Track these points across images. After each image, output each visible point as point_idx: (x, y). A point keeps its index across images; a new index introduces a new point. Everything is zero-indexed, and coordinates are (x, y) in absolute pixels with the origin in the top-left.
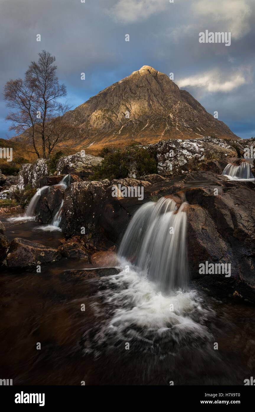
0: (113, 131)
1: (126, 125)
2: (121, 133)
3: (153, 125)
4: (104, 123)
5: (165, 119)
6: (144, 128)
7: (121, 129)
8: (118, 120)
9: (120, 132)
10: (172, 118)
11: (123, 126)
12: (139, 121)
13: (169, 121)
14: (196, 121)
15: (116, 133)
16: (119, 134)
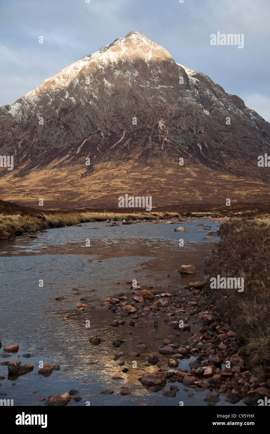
0: (69, 148)
1: (90, 138)
2: (81, 152)
3: (130, 139)
4: (58, 134)
5: (150, 130)
6: (115, 145)
7: (81, 146)
8: (80, 130)
9: (78, 151)
10: (161, 128)
11: (86, 140)
12: (111, 131)
13: (154, 133)
14: (200, 132)
15: (73, 151)
16: (77, 153)
